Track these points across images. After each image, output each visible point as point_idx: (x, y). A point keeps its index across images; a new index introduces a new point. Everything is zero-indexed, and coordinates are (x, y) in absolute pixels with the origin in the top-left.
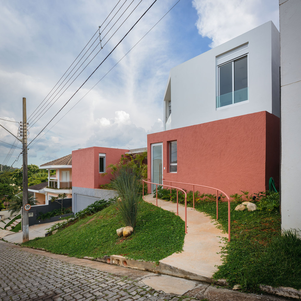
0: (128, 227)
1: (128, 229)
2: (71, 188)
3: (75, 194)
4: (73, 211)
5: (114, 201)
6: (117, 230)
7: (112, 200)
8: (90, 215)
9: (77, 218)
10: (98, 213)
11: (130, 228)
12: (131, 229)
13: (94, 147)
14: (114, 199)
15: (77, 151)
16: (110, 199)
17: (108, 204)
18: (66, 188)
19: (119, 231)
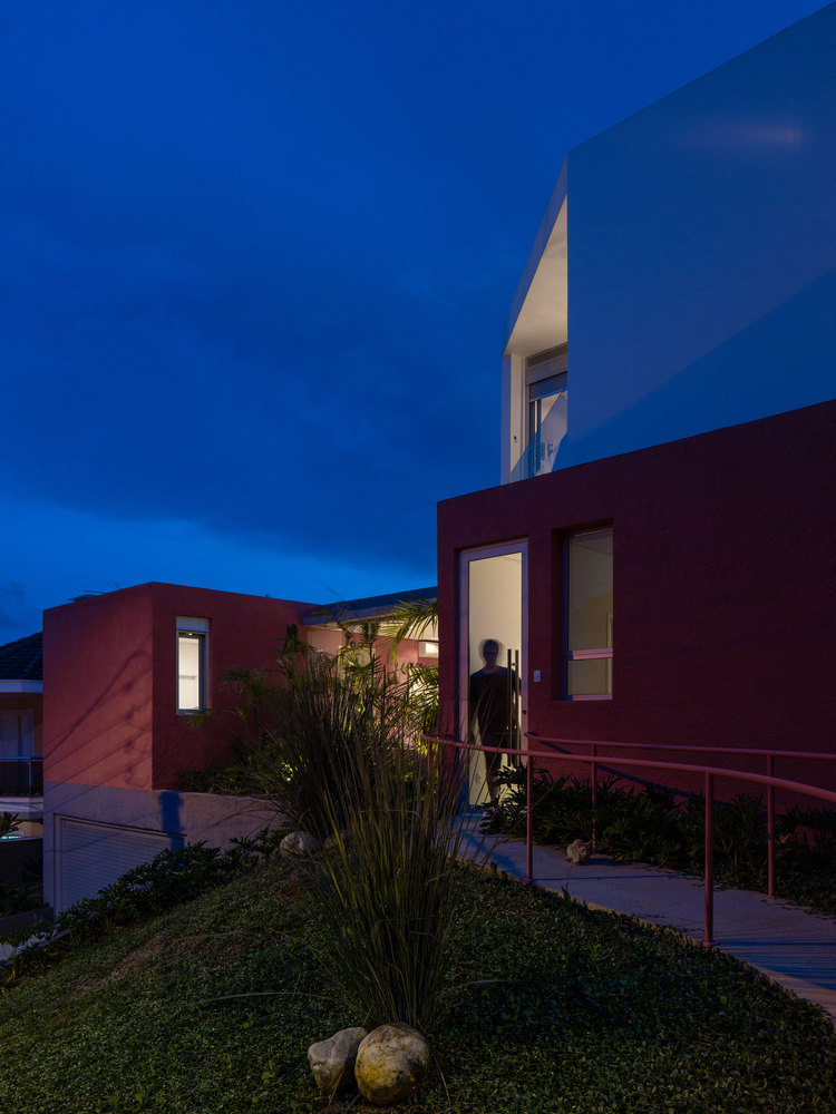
0: (389, 1029)
1: (393, 1044)
2: (36, 789)
3: (58, 818)
4: (48, 897)
5: (256, 848)
6: (315, 1052)
7: (248, 846)
8: (127, 921)
9: (63, 938)
10: (176, 913)
11: (407, 1041)
12: (414, 1044)
13: (151, 586)
14: (259, 843)
15: (64, 609)
16: (235, 841)
17: (227, 867)
18: (19, 792)
19: (324, 1056)
